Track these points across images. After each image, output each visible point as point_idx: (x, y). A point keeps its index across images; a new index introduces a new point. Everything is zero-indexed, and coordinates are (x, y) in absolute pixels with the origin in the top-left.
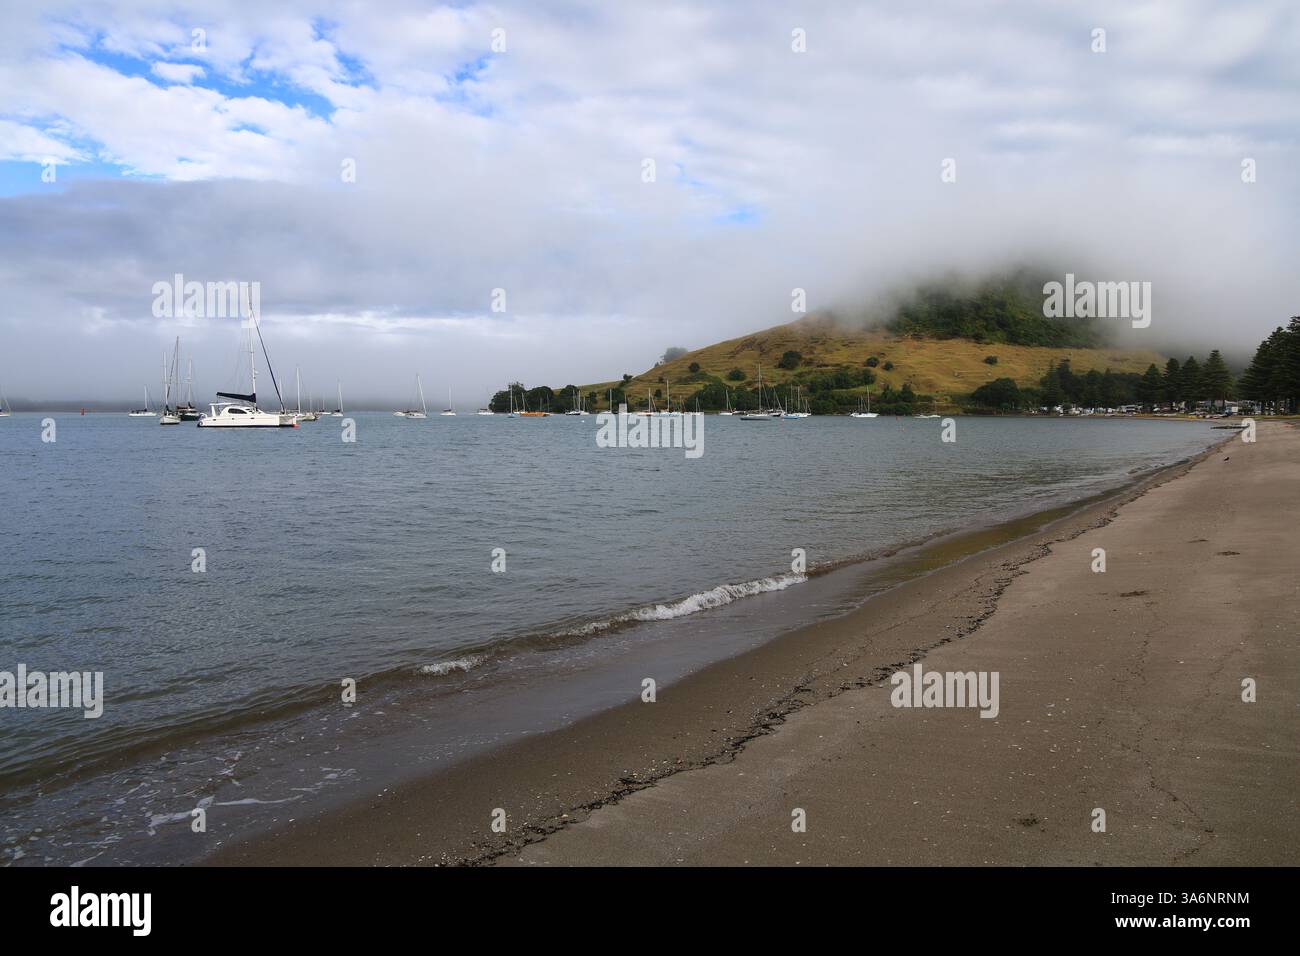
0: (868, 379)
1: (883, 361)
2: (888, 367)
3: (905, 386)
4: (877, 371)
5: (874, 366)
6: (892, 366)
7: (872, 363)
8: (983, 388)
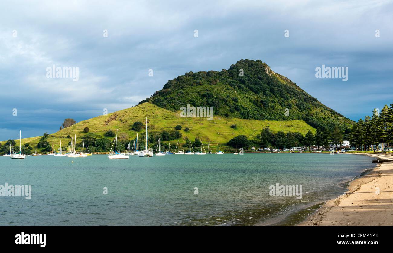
0: (178, 136)
1: (184, 126)
2: (187, 130)
3: (195, 139)
4: (181, 132)
5: (180, 129)
6: (188, 130)
7: (179, 128)
8: (232, 140)
